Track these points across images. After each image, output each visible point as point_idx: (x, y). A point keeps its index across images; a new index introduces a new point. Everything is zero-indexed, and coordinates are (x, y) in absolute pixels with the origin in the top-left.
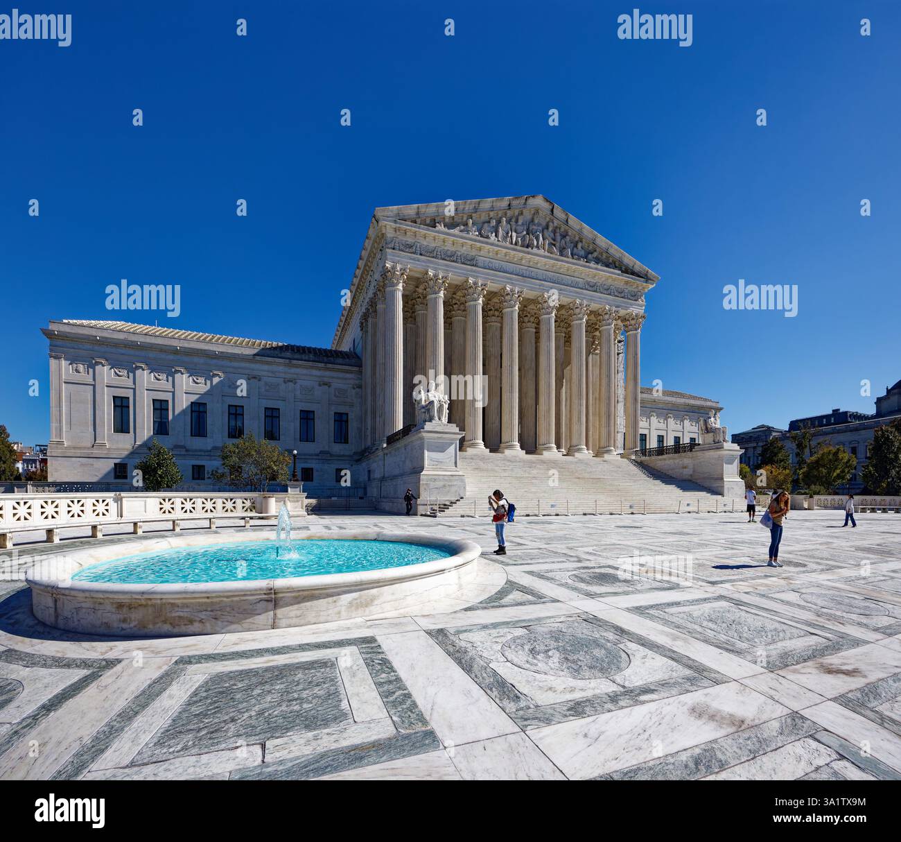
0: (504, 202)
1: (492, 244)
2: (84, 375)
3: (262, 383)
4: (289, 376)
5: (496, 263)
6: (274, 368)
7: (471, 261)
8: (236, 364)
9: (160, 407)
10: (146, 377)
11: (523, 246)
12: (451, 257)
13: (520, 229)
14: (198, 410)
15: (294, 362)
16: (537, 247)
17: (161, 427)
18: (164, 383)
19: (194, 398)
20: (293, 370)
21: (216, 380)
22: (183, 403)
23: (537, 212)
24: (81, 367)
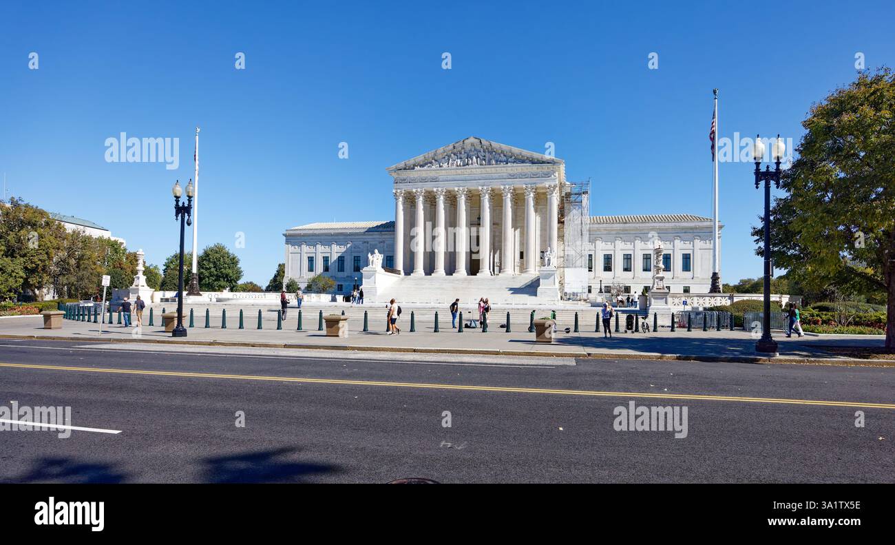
0: (451, 147)
1: (444, 170)
2: (297, 249)
3: (369, 245)
4: (381, 240)
5: (450, 177)
6: (374, 237)
7: (434, 180)
8: (357, 237)
9: (326, 259)
10: (320, 248)
11: (463, 166)
12: (424, 180)
13: (463, 156)
14: (341, 260)
15: (383, 233)
16: (472, 164)
17: (326, 269)
18: (327, 249)
19: (339, 255)
20: (384, 237)
21: (349, 245)
22: (335, 257)
23: (472, 145)
24: (296, 247)
